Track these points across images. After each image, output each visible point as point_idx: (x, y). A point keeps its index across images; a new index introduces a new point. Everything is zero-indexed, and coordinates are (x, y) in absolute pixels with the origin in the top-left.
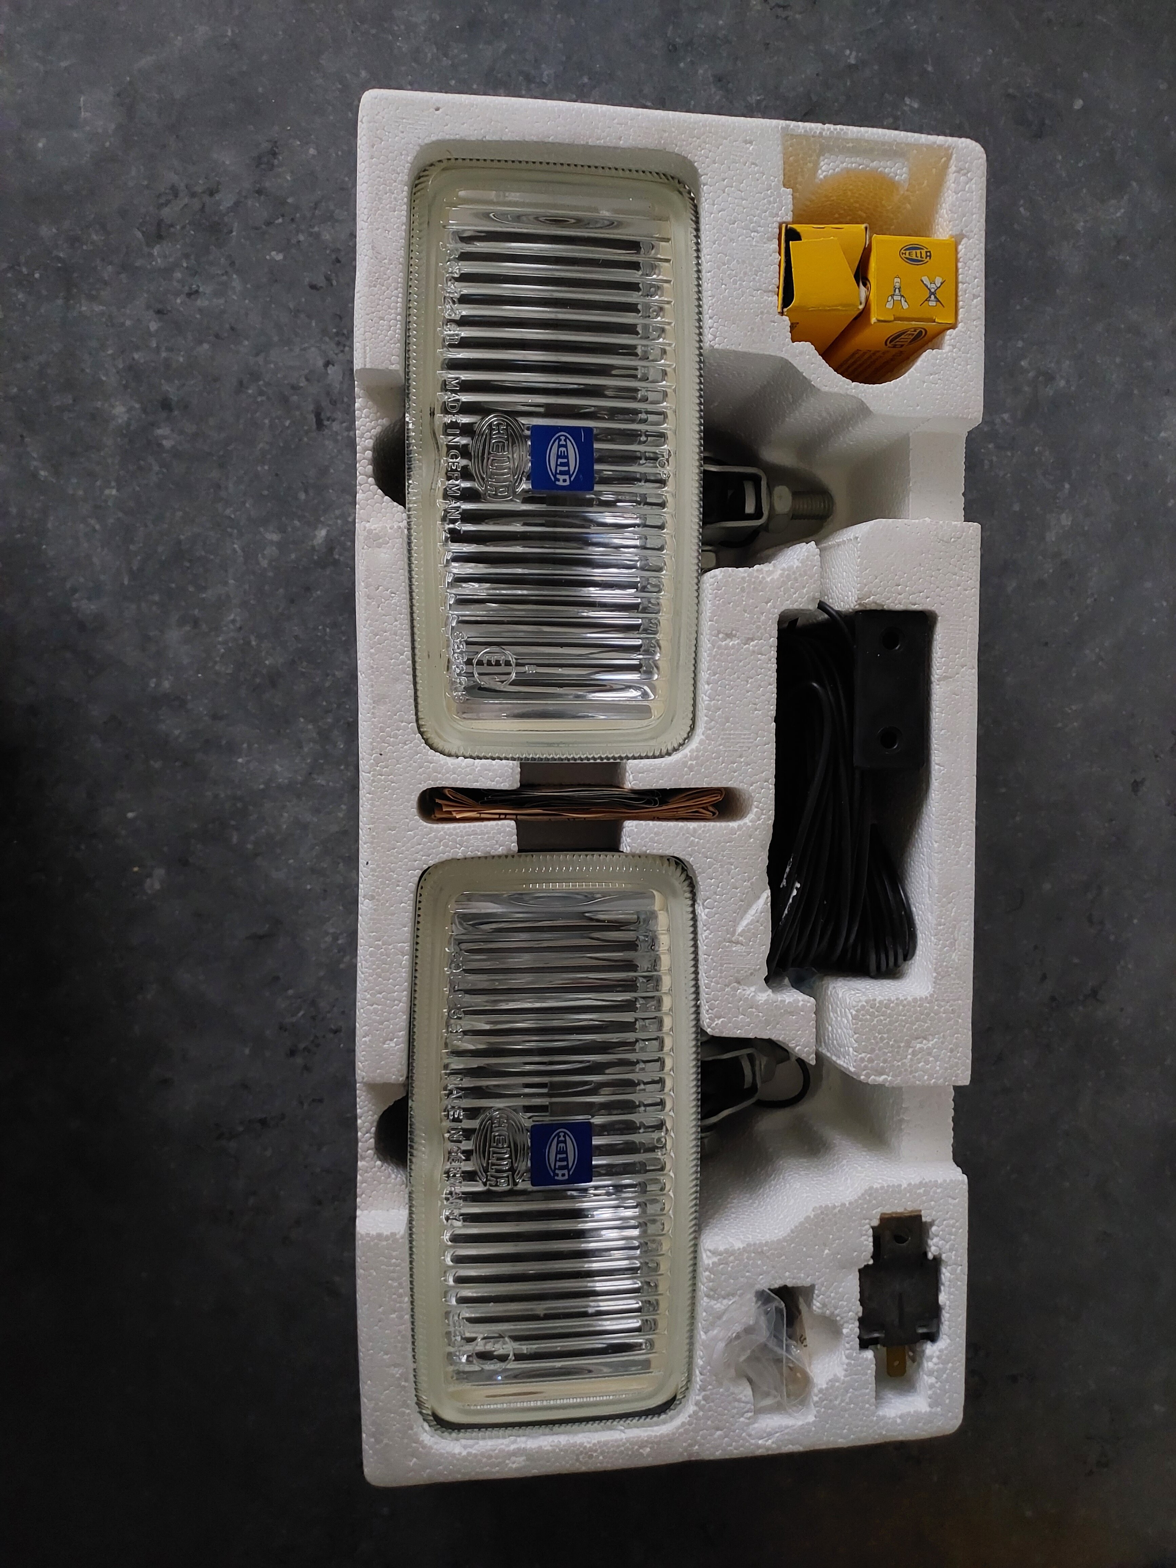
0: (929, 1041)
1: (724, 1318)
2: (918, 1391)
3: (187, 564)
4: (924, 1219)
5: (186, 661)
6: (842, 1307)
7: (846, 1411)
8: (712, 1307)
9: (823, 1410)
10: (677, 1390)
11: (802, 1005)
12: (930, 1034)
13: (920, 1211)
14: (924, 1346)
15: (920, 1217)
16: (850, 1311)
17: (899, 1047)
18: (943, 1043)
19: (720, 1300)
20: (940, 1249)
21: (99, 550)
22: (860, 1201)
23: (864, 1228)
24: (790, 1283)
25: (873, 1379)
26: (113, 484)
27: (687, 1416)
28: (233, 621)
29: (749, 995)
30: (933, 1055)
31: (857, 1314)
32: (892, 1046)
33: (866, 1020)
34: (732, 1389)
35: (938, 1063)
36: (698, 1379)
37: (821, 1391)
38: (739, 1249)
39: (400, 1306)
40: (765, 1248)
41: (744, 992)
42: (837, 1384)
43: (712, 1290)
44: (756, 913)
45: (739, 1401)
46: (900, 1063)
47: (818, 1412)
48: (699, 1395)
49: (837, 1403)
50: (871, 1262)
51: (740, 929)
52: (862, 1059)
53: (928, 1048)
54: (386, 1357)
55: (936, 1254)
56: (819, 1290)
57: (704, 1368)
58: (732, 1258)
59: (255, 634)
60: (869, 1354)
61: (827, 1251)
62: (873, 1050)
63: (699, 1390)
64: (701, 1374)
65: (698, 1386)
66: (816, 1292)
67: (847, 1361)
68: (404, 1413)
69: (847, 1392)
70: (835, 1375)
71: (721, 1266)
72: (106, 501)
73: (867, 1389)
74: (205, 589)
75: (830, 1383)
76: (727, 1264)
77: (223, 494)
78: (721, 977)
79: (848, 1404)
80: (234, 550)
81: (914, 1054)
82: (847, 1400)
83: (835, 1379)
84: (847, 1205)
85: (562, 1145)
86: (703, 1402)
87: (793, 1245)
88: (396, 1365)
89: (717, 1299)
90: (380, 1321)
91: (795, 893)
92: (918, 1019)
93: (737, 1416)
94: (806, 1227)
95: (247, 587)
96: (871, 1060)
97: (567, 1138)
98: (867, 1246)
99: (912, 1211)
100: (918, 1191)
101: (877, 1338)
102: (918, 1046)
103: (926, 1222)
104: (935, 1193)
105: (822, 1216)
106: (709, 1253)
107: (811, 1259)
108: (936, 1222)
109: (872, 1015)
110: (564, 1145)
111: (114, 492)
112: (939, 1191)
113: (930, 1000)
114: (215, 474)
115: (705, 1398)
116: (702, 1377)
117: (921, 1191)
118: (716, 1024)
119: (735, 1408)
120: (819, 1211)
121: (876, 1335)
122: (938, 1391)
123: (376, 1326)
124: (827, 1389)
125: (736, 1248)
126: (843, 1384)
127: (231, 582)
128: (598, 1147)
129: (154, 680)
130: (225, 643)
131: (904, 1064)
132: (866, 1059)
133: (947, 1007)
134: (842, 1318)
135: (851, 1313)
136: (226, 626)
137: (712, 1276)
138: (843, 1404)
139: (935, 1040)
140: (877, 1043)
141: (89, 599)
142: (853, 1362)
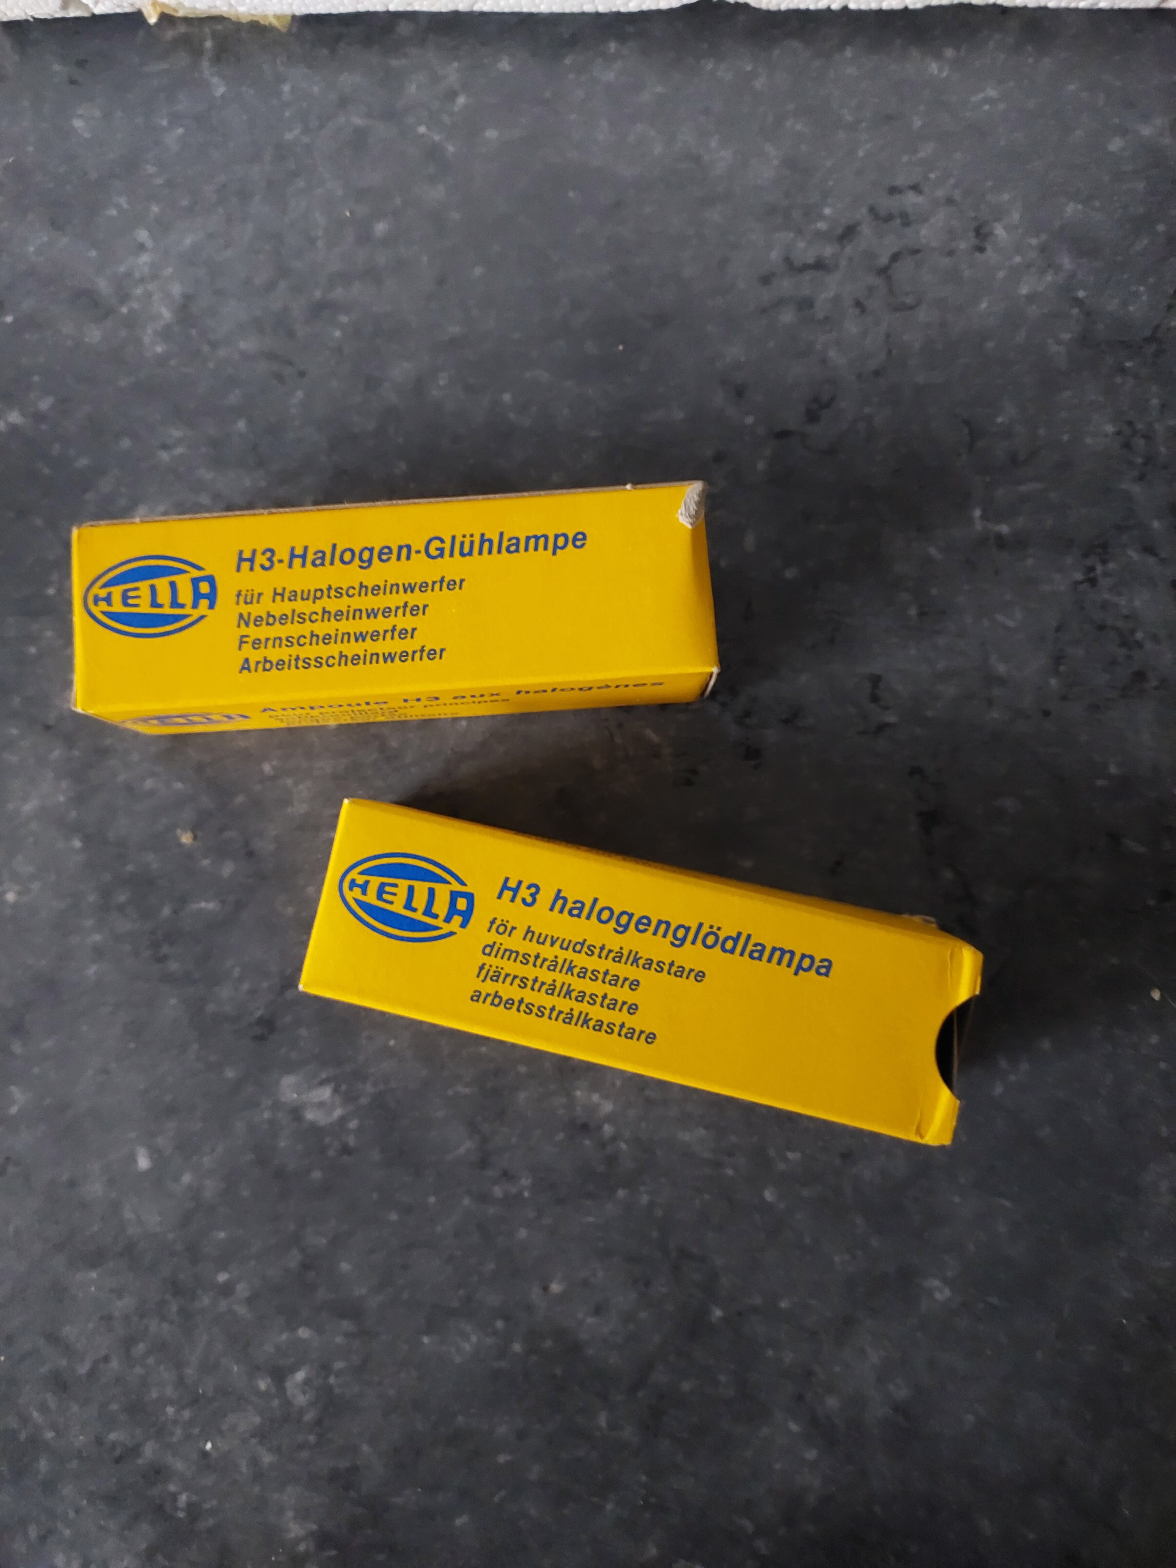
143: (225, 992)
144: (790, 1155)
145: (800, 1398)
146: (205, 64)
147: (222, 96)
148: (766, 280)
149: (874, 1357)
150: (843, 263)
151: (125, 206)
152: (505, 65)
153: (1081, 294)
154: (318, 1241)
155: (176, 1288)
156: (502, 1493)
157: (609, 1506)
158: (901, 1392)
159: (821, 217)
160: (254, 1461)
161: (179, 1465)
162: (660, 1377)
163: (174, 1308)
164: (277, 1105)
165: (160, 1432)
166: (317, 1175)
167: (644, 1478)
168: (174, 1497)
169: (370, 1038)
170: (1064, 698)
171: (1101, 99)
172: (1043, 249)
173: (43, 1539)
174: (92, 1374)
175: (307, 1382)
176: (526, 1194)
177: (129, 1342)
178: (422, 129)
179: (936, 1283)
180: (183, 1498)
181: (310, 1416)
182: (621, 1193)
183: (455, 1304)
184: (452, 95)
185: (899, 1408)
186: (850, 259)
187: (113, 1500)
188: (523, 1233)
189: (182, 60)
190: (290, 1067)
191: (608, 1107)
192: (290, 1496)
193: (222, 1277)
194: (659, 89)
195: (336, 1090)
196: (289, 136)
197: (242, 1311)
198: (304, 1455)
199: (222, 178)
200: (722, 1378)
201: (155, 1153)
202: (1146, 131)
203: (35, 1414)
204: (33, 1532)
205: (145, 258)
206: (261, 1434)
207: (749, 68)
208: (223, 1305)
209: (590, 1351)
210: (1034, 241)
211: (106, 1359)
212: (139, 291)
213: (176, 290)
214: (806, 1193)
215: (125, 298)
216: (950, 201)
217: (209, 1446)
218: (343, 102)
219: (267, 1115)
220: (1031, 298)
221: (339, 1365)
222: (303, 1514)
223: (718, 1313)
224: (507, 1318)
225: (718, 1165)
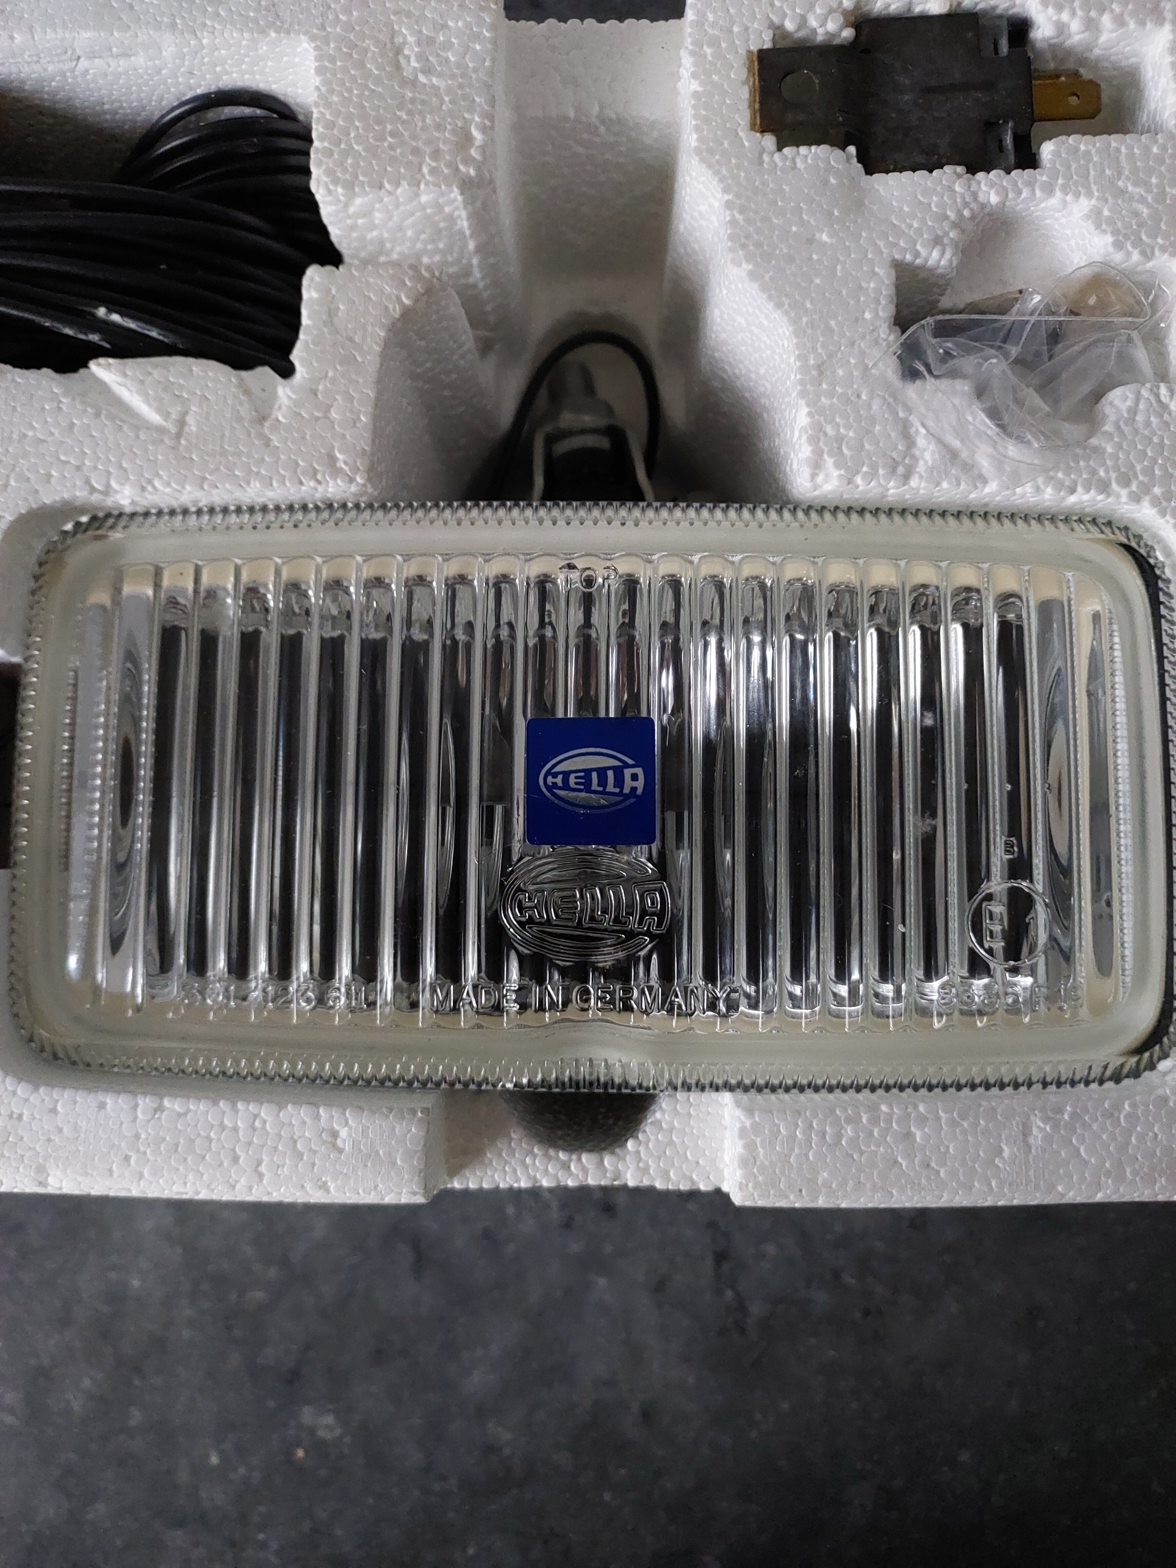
0: (405, 43)
1: (956, 444)
2: (1133, 60)
4: (768, 45)
6: (941, 205)
7: (1163, 193)
8: (931, 470)
9: (1160, 241)
10: (1109, 542)
11: (317, 291)
12: (392, 38)
13: (750, 52)
14: (1039, 45)
15: (763, 56)
16: (951, 189)
17: (413, 101)
18: (409, 14)
19: (917, 453)
20: (831, 11)
22: (724, 172)
23: (780, 164)
24: (886, 310)
25: (1100, 141)
27: (1162, 521)
29: (289, 397)
30: (432, 34)
31: (959, 176)
32: (410, 113)
33: (356, 165)
34: (1108, 427)
35: (451, 24)
36: (1086, 497)
37: (1118, 245)
38: (810, 414)
39: (898, 1123)
40: (812, 362)
41: (284, 408)
42: (1106, 213)
43: (894, 470)
44: (125, 386)
45: (1133, 411)
46: (446, 99)
47: (1163, 249)
48: (1118, 496)
49: (1145, 211)
50: (852, 149)
51: (155, 418)
52: (433, 171)
53: (419, 43)
54: (1006, 1153)
55: (841, 20)
56: (904, 250)
57: (1059, 486)
58: (829, 430)
60: (1047, 150)
61: (825, 237)
62: (416, 151)
63: (1109, 495)
64: (1073, 491)
65: (1100, 497)
66: (909, 257)
67: (1058, 194)
68: (1129, 1116)
69: (1123, 192)
70: (1088, 217)
71: (845, 451)
73: (1118, 150)
75: (1104, 227)
76: (840, 439)
78: (249, 455)
79: (1149, 190)
81: (428, 70)
82: (1141, 190)
83: (1095, 216)
84: (730, 197)
85: (572, 780)
86: (1134, 487)
87: (808, 305)
88: (1026, 1133)
89: (915, 459)
90: (928, 1165)
91: (116, 318)
92: (361, 65)
93: (1166, 416)
94: (771, 278)
96: (436, 154)
97: (558, 769)
98: (816, 157)
99: (750, 70)
100: (710, 58)
101: (1016, 138)
102: (414, 64)
103: (774, 40)
104: (714, 25)
105: (751, 247)
106: (820, 478)
107: (839, 267)
108: (776, 20)
109: (346, 153)
110: (572, 776)
112: (711, 17)
113: (321, 40)
115: (1125, 481)
116: (1080, 489)
117: (708, 51)
118: (346, 463)
119: (1148, 424)
120: (741, 253)
121: (1008, 140)
122: (1130, 7)
123: (938, 1172)
124: (1115, 232)
125: (808, 420)
126: (1106, 201)
128: (580, 704)
131: (449, 91)
132: (434, 164)
133: (338, 8)
134: (966, 204)
135: (957, 188)
137: (865, 469)
138: (1150, 200)
139: (404, 31)
140: (402, 143)
142: (1060, 181)
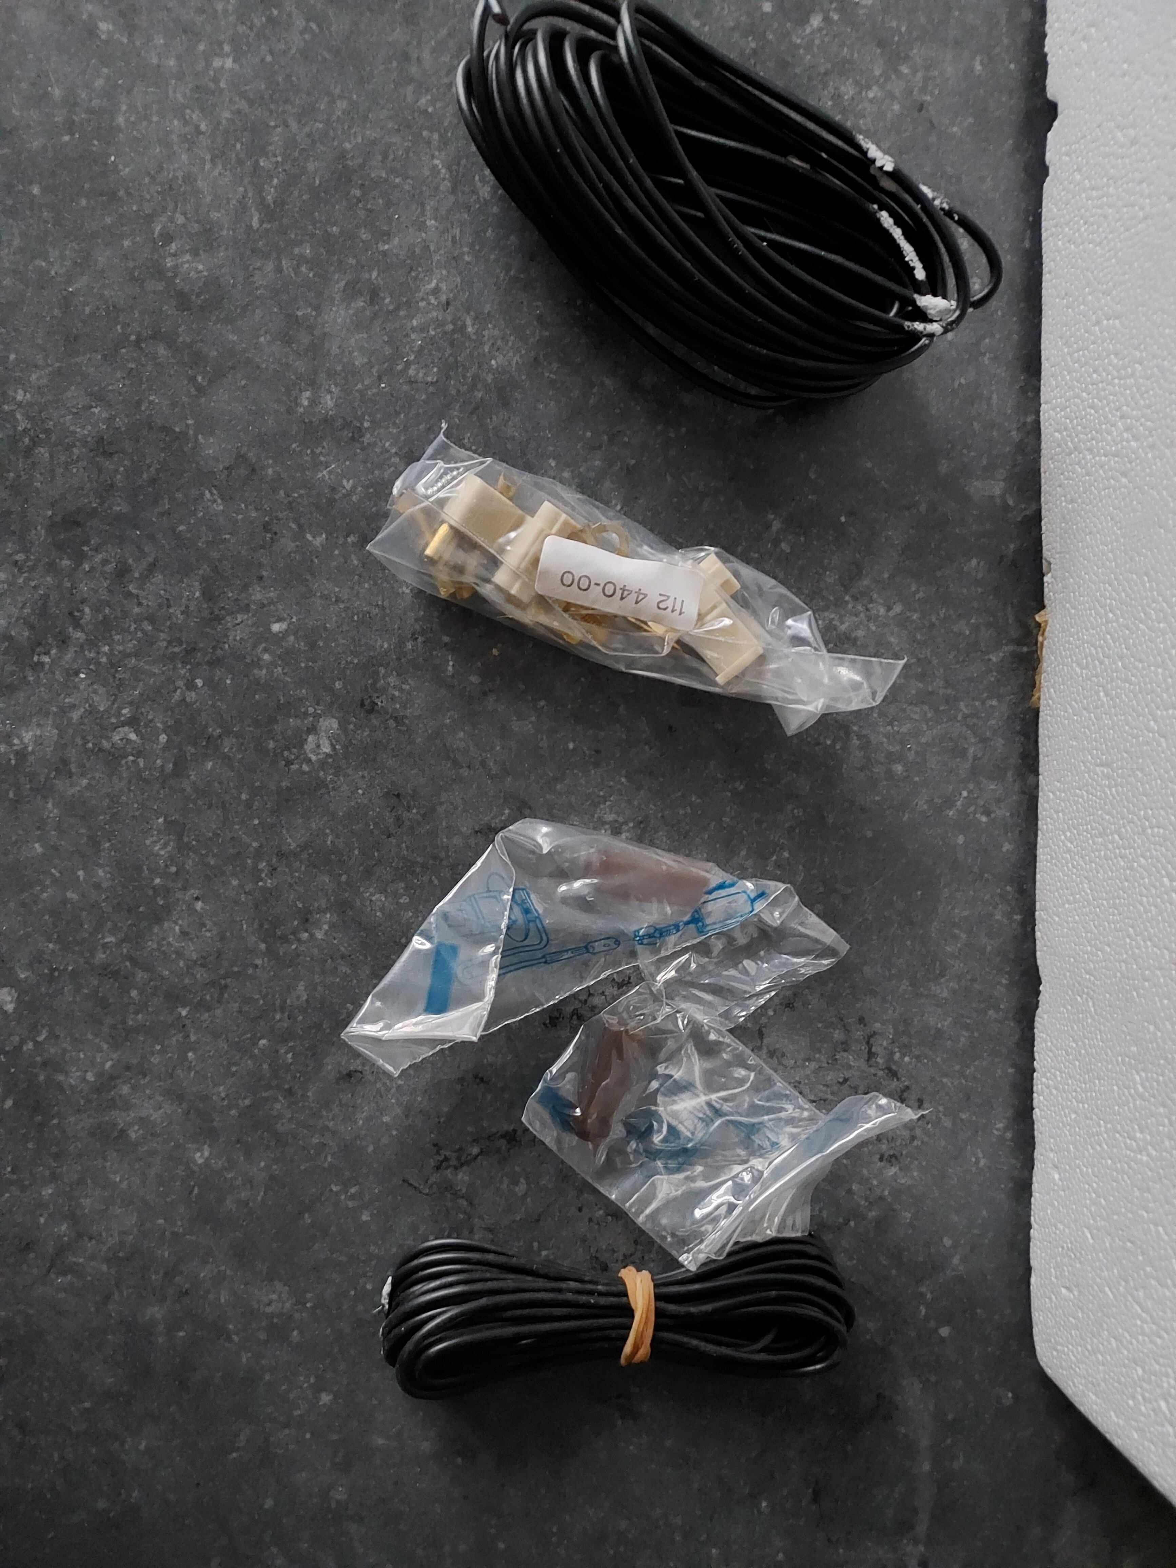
3: (358, 193)
5: (359, 361)
21: (208, 166)
26: (227, 48)
28: (436, 291)
59: (472, 313)
72: (215, 80)
74: (386, 236)
77: (414, 70)
80: (434, 170)
95: (457, 231)
111: (229, 63)
114: (398, 35)
127: (431, 223)
129: (308, 394)
130: (423, 329)
136: (423, 299)
141: (195, 252)
143: (392, 680)
144: (290, 1055)
145: (128, 1068)
146: (1012, 647)
147: (990, 660)
148: (861, 1020)
149: (156, 1116)
150: (872, 1070)
151: (917, 597)
152: (1007, 847)
153: (852, 1223)
154: (227, 745)
155: (191, 651)
156: (58, 875)
157: (51, 946)
158: (134, 1134)
159: (904, 1055)
160: (73, 707)
161: (69, 656)
162: (141, 976)
163: (177, 650)
164: (317, 716)
165: (92, 643)
166: (272, 744)
167: (70, 968)
168: (47, 653)
169: (363, 777)
170: (590, 1220)
171: (976, 1231)
172: (881, 1198)
173: (16, 563)
174: (129, 595)
175: (129, 741)
176: (260, 884)
177: (151, 619)
178: (965, 794)
179: (206, 1154)
180: (46, 659)
181: (105, 744)
182: (263, 946)
183: (186, 839)
184: (988, 813)
185: (123, 1132)
186: (875, 1075)
187: (43, 611)
188: (235, 882)
189: (1015, 633)
190: (343, 725)
191: (319, 935)
192: (50, 732)
193: (199, 682)
194: (989, 948)
195: (328, 755)
196: (962, 705)
197: (177, 696)
198: (79, 741)
199: (935, 662)
200: (140, 1016)
201: (285, 634)
202: (956, 1261)
203: (100, 556)
204: (20, 557)
205: (882, 611)
206: (92, 711)
207: (1002, 1007)
208: (180, 683)
209: (156, 930)
210: (886, 1193)
211: (140, 604)
212: (860, 608)
213: (860, 633)
214: (265, 1066)
215: (855, 598)
216: (913, 1138)
217: (82, 676)
218: (984, 740)
219: (311, 710)
220: (850, 1191)
221: (141, 762)
222: (38, 741)
223: (184, 1013)
224: (177, 873)
225: (282, 1009)
